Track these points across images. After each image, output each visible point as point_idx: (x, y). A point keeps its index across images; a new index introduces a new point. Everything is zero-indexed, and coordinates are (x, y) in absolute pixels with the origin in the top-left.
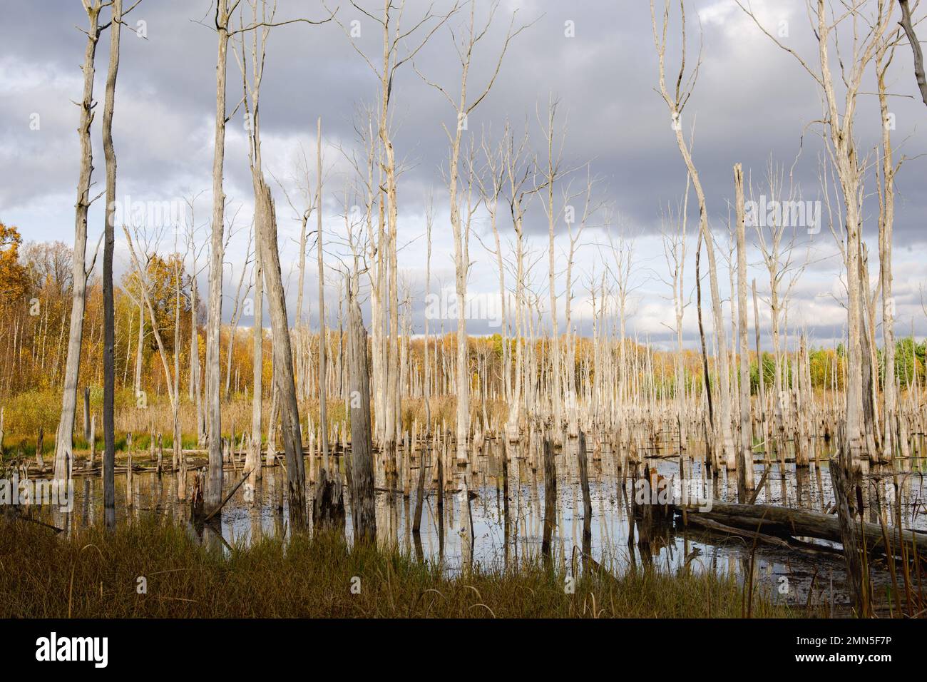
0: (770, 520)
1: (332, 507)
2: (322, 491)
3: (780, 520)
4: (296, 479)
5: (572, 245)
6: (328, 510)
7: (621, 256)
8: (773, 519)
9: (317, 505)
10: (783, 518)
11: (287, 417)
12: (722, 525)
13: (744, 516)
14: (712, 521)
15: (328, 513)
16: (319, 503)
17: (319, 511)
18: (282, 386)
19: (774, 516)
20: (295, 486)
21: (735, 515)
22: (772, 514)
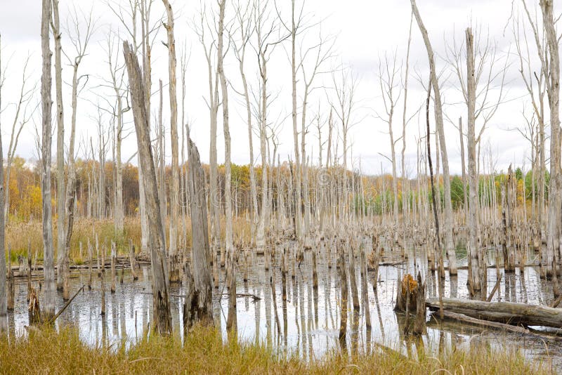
0: (511, 313)
1: (199, 310)
2: (191, 297)
3: (520, 314)
4: (164, 289)
5: (307, 89)
6: (197, 312)
7: (344, 96)
8: (514, 312)
9: (187, 309)
10: (523, 312)
11: (156, 240)
12: (472, 318)
13: (489, 311)
14: (463, 315)
15: (196, 315)
16: (189, 307)
17: (190, 314)
18: (152, 216)
19: (515, 310)
20: (163, 295)
21: (481, 310)
22: (513, 308)
